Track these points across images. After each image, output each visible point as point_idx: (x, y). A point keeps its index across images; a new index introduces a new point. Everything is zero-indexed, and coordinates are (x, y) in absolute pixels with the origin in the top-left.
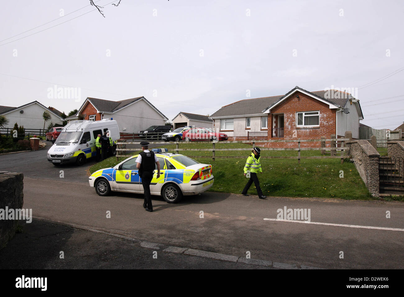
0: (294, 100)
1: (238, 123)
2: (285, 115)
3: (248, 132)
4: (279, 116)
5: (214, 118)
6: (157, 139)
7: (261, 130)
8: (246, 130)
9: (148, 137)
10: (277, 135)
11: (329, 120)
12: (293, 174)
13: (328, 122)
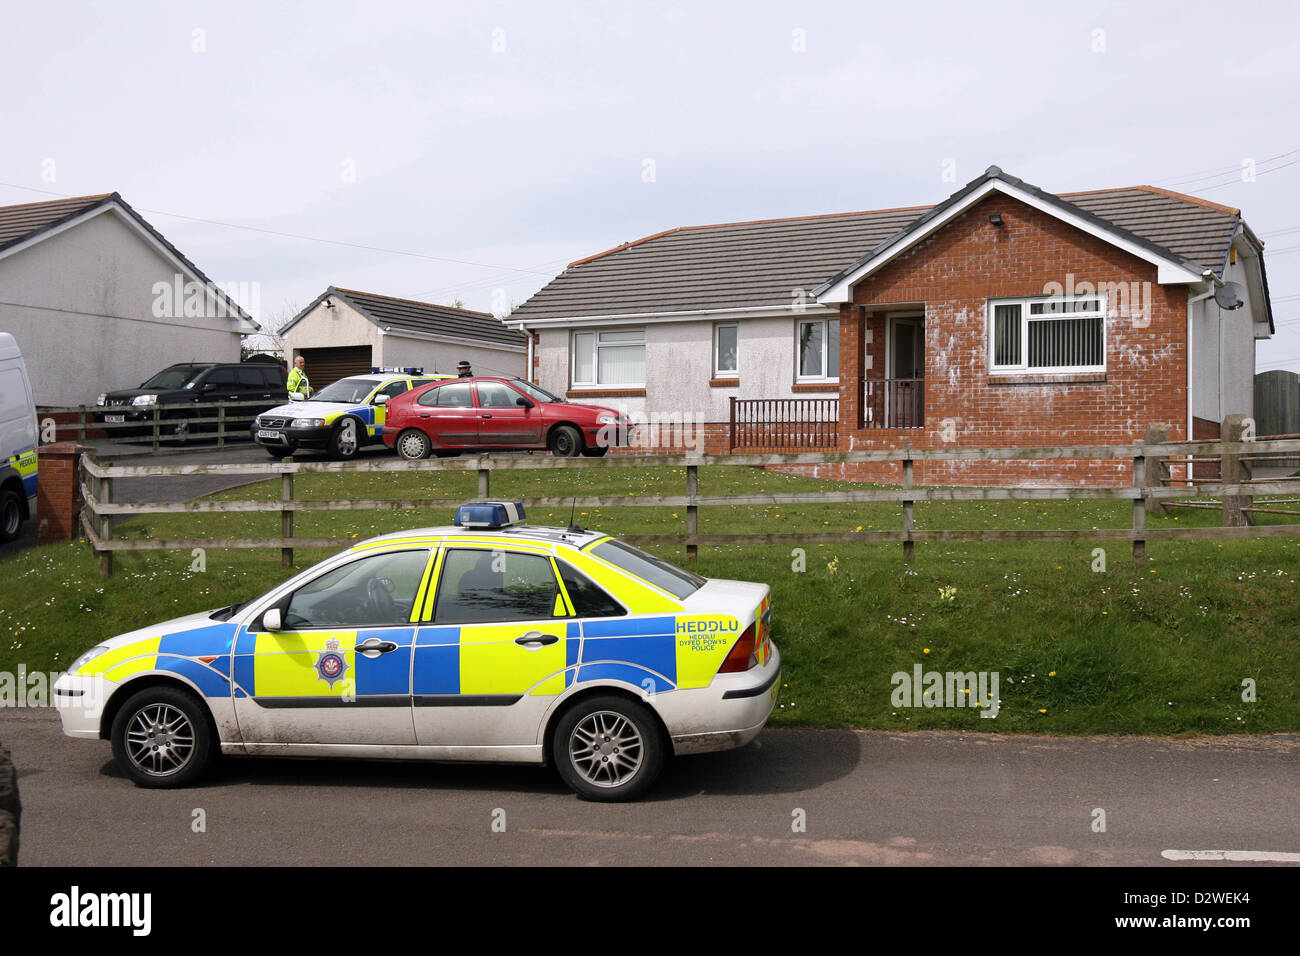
0: (975, 239)
1: (671, 353)
2: (931, 315)
3: (733, 400)
4: (889, 316)
5: (535, 322)
6: (214, 441)
7: (797, 389)
8: (716, 391)
9: (164, 430)
10: (879, 417)
11: (1155, 341)
12: (1133, 620)
13: (1147, 353)
